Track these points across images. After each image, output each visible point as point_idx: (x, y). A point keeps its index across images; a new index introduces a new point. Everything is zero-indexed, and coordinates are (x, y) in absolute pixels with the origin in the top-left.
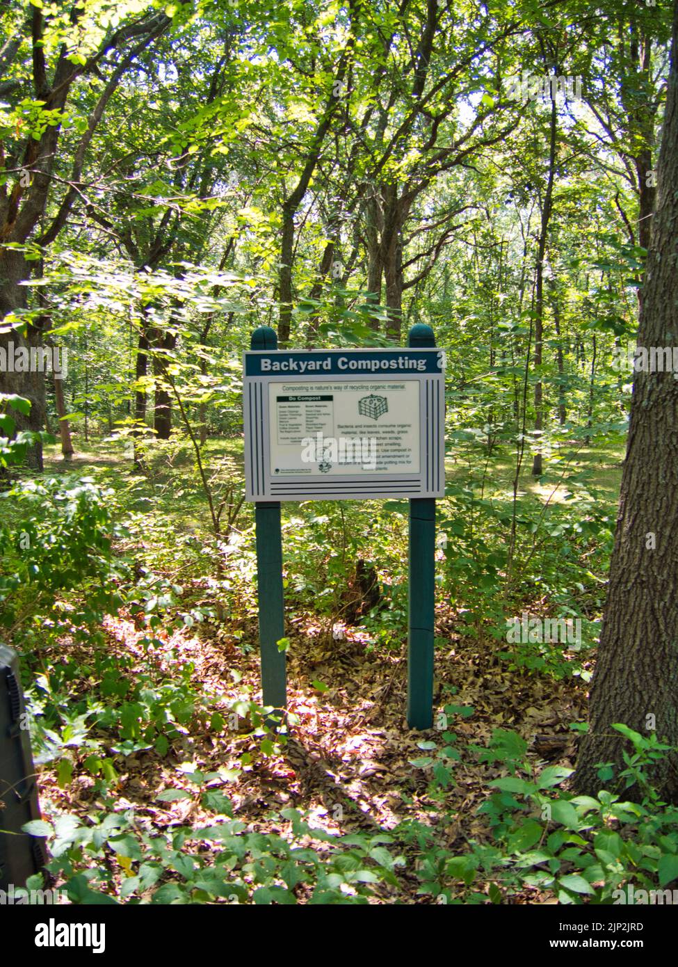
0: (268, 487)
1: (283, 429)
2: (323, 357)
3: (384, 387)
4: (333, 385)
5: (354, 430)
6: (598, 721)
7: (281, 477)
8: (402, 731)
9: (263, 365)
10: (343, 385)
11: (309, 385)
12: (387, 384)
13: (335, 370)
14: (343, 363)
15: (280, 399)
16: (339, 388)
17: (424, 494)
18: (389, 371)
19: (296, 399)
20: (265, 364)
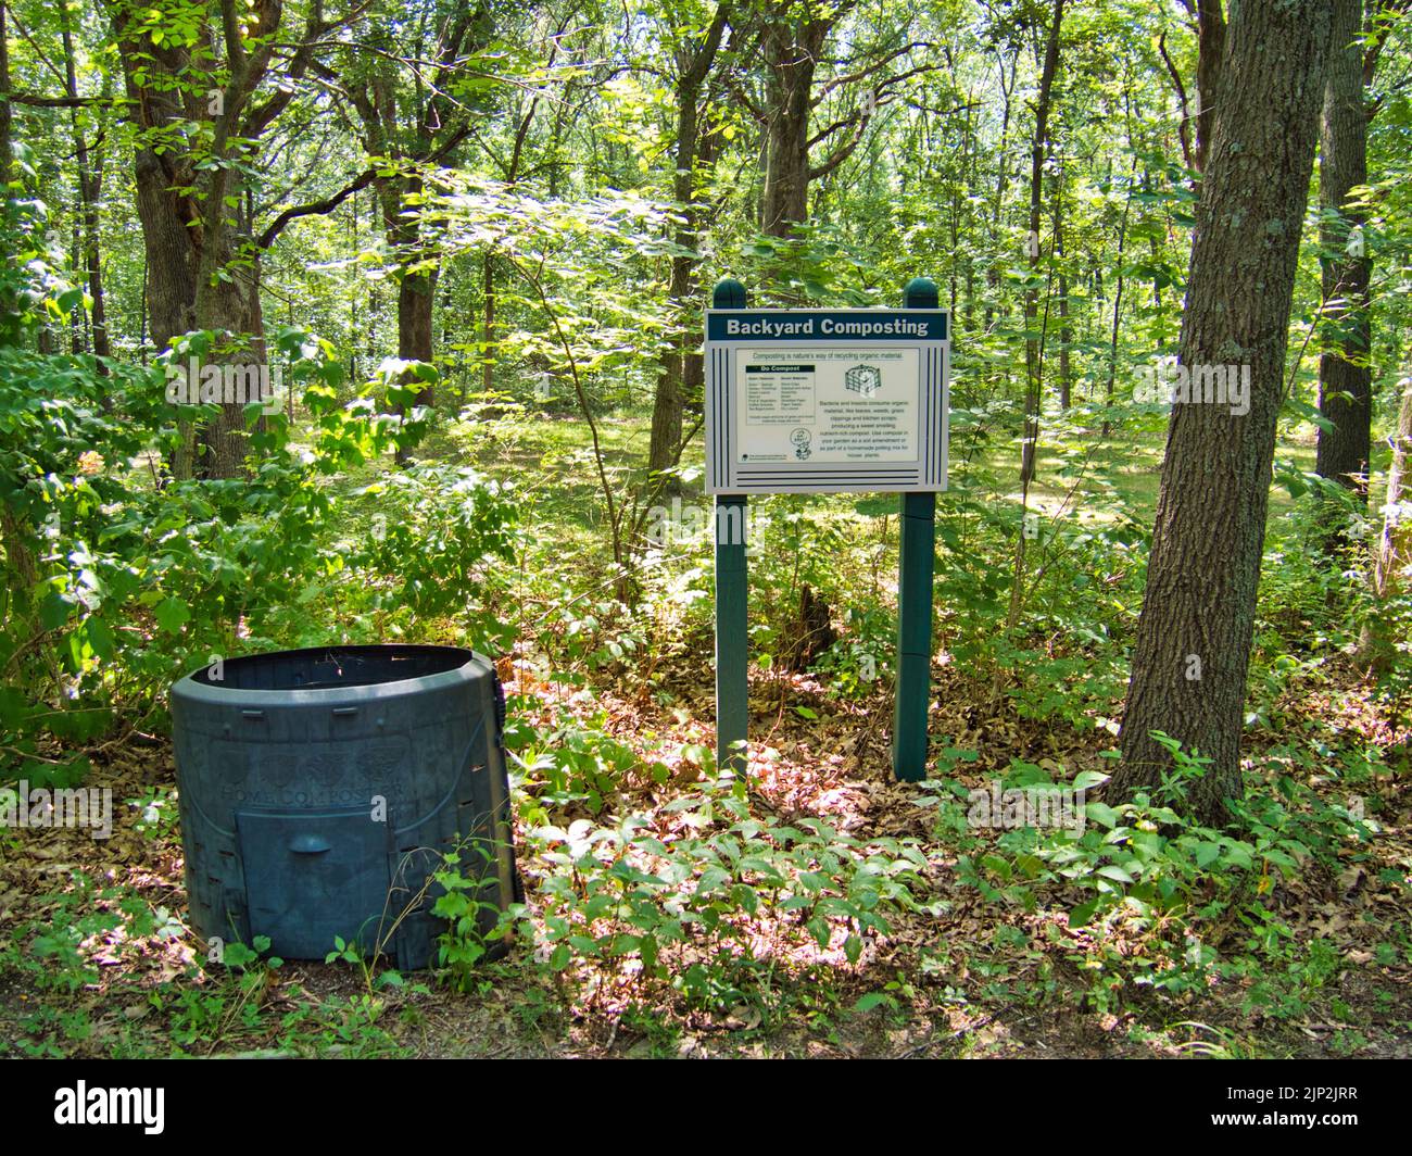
0: (734, 476)
1: (754, 406)
2: (803, 318)
3: (876, 353)
4: (815, 352)
5: (839, 407)
6: (1132, 749)
7: (749, 465)
8: (888, 784)
9: (730, 327)
10: (827, 353)
11: (785, 352)
12: (879, 352)
13: (818, 334)
14: (828, 326)
15: (750, 369)
16: (823, 356)
17: (922, 487)
18: (883, 336)
19: (770, 369)
20: (732, 326)
